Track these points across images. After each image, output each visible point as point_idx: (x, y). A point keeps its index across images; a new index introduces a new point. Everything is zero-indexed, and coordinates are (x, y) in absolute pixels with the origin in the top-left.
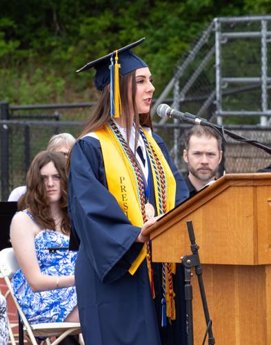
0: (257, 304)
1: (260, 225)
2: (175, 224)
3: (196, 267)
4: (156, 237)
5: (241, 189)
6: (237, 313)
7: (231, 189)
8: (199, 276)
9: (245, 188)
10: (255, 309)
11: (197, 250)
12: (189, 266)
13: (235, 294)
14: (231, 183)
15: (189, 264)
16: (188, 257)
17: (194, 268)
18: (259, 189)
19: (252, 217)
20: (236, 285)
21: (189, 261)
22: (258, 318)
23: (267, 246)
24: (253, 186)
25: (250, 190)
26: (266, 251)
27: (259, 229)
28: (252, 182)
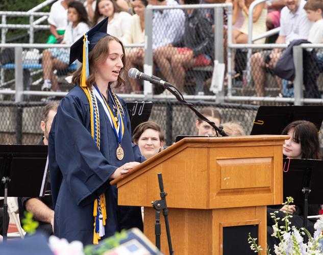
0: (204, 239)
1: (211, 178)
2: (138, 176)
3: (164, 209)
4: (122, 185)
5: (197, 149)
6: (186, 246)
7: (188, 149)
8: (165, 216)
9: (201, 149)
10: (202, 243)
11: (165, 196)
12: (159, 209)
13: (185, 232)
14: (189, 145)
15: (158, 207)
16: (158, 202)
17: (162, 211)
18: (211, 150)
19: (206, 171)
20: (186, 225)
21: (159, 205)
22: (204, 250)
23: (215, 194)
24: (207, 147)
25: (205, 150)
26: (215, 198)
27: (210, 180)
28: (207, 144)
